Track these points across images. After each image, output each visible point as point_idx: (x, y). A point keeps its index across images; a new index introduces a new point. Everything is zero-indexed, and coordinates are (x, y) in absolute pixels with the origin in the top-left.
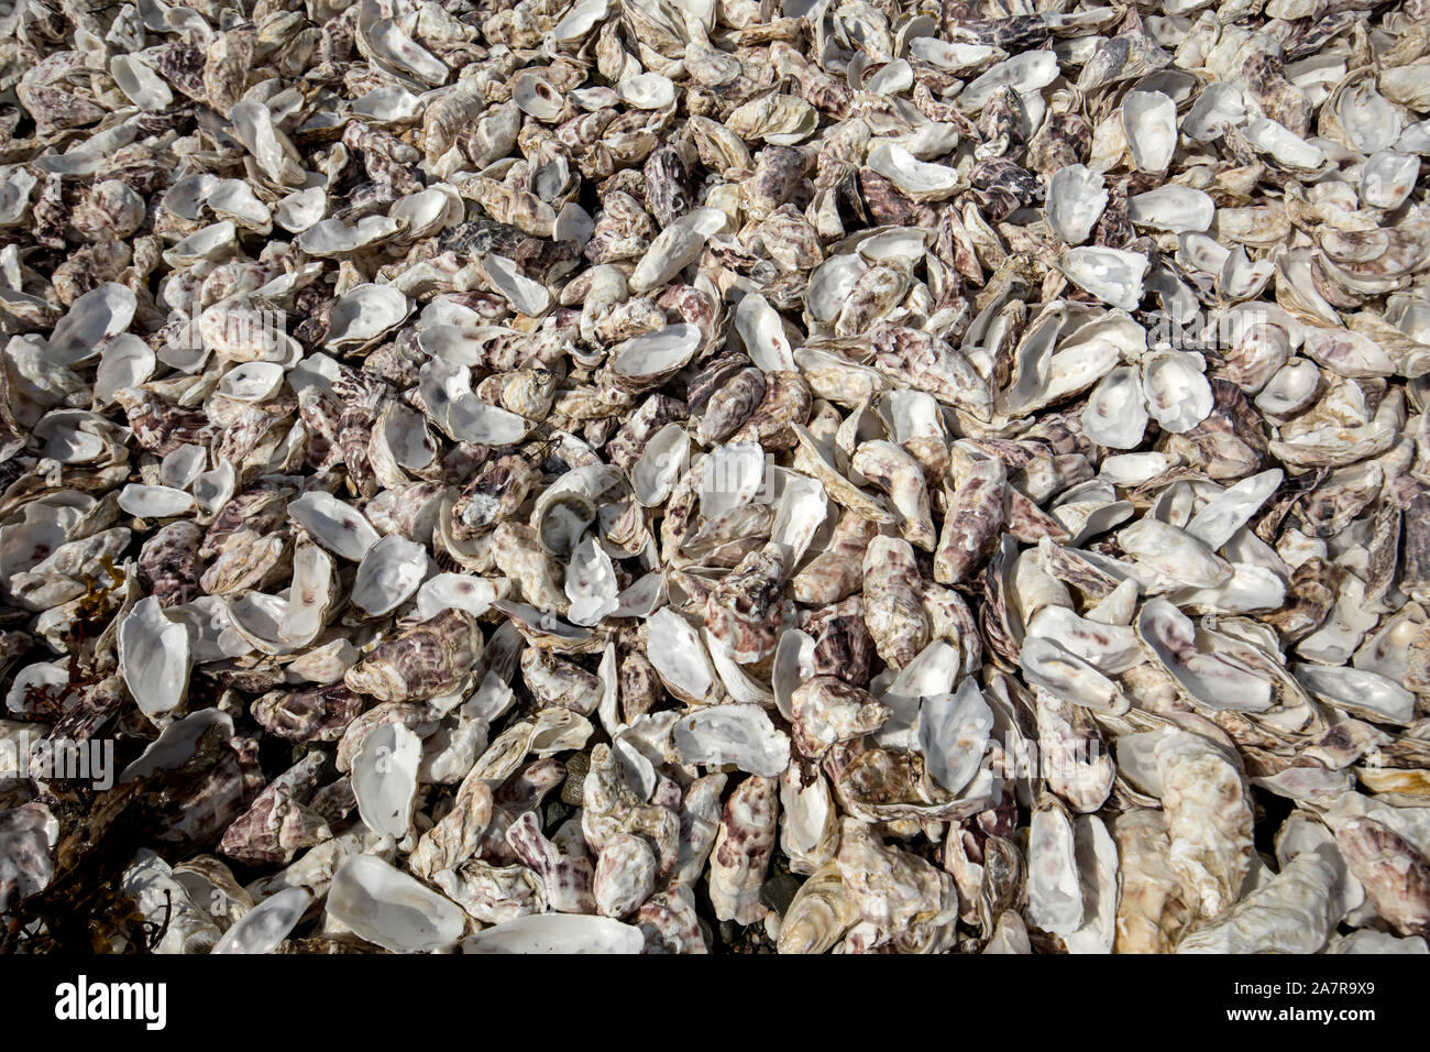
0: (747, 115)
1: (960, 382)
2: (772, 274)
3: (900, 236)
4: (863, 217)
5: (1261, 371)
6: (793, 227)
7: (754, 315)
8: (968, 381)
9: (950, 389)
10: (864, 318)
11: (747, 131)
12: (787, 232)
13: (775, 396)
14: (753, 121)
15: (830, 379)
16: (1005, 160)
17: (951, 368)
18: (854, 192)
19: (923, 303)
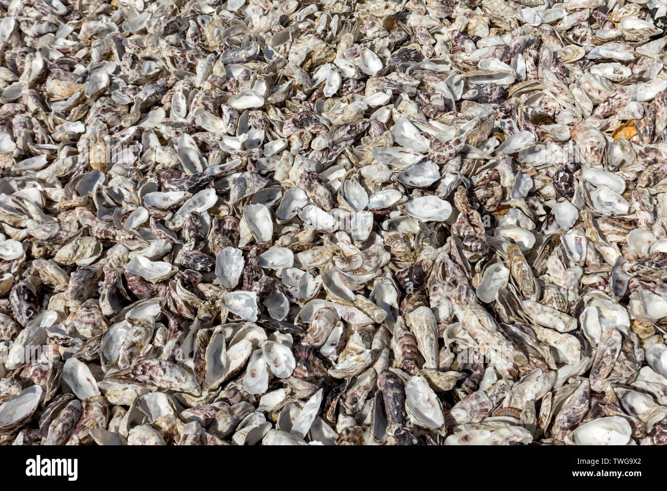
0: (64, 253)
1: (179, 380)
2: (81, 344)
3: (147, 305)
4: (128, 298)
5: (322, 334)
6: (89, 315)
7: (74, 369)
8: (183, 379)
9: (176, 385)
10: (131, 355)
11: (66, 261)
12: (86, 319)
13: (87, 413)
14: (67, 256)
15: (115, 396)
16: (195, 252)
17: (173, 374)
18: (121, 286)
19: (161, 340)
